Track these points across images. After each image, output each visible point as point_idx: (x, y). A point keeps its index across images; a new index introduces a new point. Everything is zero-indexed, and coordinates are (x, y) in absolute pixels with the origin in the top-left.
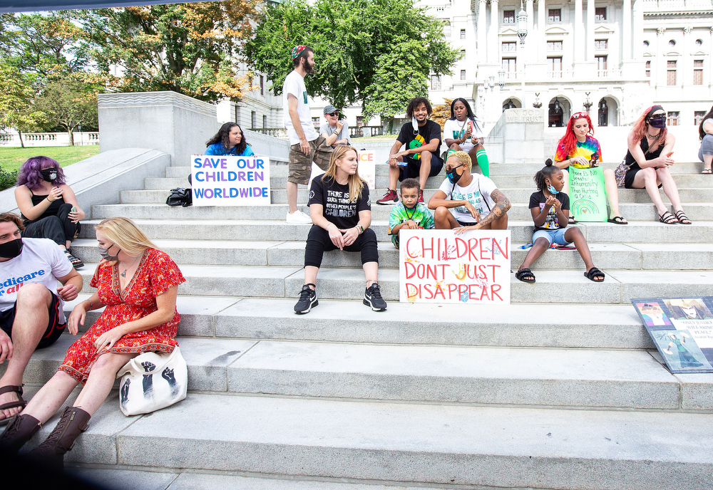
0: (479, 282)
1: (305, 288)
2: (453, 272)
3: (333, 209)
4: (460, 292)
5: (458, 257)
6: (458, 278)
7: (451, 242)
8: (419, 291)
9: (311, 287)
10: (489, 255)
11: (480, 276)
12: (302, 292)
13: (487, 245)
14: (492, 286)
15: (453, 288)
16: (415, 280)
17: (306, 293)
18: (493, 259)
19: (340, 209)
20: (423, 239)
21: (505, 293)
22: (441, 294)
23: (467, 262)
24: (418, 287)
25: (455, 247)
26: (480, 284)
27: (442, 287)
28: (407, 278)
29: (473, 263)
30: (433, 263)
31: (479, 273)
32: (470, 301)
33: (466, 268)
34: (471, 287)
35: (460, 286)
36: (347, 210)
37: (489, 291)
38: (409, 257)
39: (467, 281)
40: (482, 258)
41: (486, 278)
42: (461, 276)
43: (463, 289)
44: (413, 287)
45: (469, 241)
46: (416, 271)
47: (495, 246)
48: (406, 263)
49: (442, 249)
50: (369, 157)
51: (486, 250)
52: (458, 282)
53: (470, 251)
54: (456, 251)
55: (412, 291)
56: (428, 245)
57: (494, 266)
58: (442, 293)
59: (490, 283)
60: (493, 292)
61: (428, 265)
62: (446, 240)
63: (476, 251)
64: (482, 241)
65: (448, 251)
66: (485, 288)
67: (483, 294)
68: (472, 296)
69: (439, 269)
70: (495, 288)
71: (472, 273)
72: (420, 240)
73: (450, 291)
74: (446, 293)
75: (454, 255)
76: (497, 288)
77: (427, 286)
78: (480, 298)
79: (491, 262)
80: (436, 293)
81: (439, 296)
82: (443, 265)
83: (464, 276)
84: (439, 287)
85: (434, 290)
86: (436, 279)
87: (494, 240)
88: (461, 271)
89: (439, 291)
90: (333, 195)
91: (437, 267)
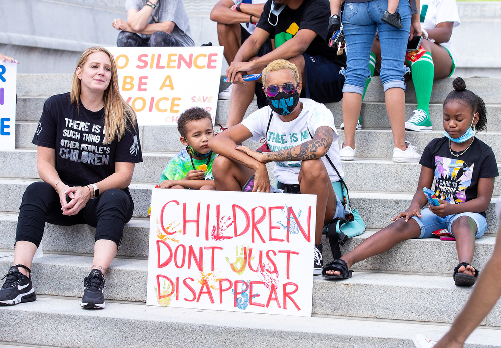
0: (266, 277)
1: (12, 271)
2: (227, 259)
3: (70, 149)
4: (236, 293)
5: (236, 235)
6: (234, 269)
7: (227, 212)
8: (176, 289)
9: (21, 270)
10: (280, 233)
11: (267, 267)
12: (7, 275)
13: (279, 217)
14: (284, 286)
15: (226, 285)
16: (171, 271)
17: (12, 277)
18: (288, 241)
19: (83, 150)
20: (185, 205)
21: (304, 297)
22: (207, 296)
23: (249, 245)
24: (175, 281)
25: (232, 219)
26: (267, 280)
27: (210, 284)
28: (160, 266)
29: (257, 247)
30: (198, 243)
31: (266, 263)
32: (250, 308)
33: (247, 253)
34: (254, 285)
35: (236, 282)
36: (94, 152)
37: (280, 292)
38: (164, 233)
39: (248, 275)
40: (271, 239)
41: (275, 271)
42: (239, 266)
43: (241, 288)
44: (168, 282)
45: (253, 210)
46: (173, 255)
47: (292, 220)
48: (158, 242)
49: (213, 222)
50: (210, 61)
51: (278, 225)
52: (234, 277)
53: (254, 227)
54: (233, 226)
55: (166, 287)
56: (191, 215)
57: (288, 253)
58: (209, 293)
59: (281, 280)
60: (286, 295)
61: (191, 248)
62: (218, 207)
63: (263, 227)
64: (272, 211)
65: (221, 225)
66: (273, 288)
67: (270, 299)
68: (254, 300)
69: (207, 254)
70: (289, 289)
71: (255, 263)
72: (181, 206)
73: (221, 291)
74: (216, 294)
75: (230, 232)
76: (293, 288)
77: (188, 281)
78: (265, 304)
79: (285, 246)
80: (201, 293)
81: (205, 297)
82: (213, 248)
83: (243, 268)
84: (205, 283)
85: (197, 288)
86: (201, 269)
87: (290, 210)
88: (238, 259)
89: (205, 290)
90: (74, 127)
91: (204, 251)
